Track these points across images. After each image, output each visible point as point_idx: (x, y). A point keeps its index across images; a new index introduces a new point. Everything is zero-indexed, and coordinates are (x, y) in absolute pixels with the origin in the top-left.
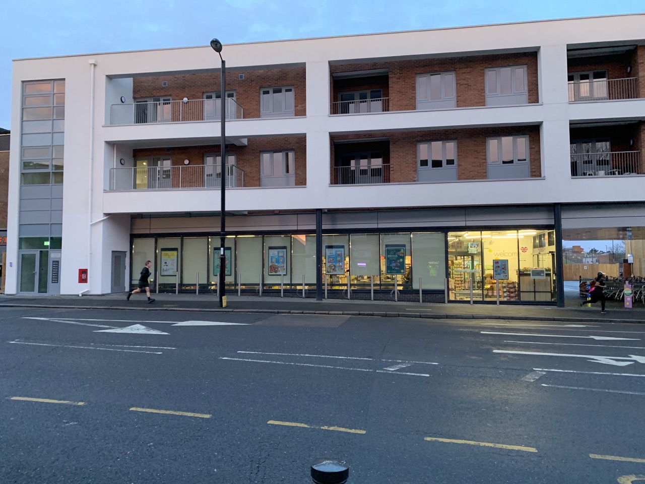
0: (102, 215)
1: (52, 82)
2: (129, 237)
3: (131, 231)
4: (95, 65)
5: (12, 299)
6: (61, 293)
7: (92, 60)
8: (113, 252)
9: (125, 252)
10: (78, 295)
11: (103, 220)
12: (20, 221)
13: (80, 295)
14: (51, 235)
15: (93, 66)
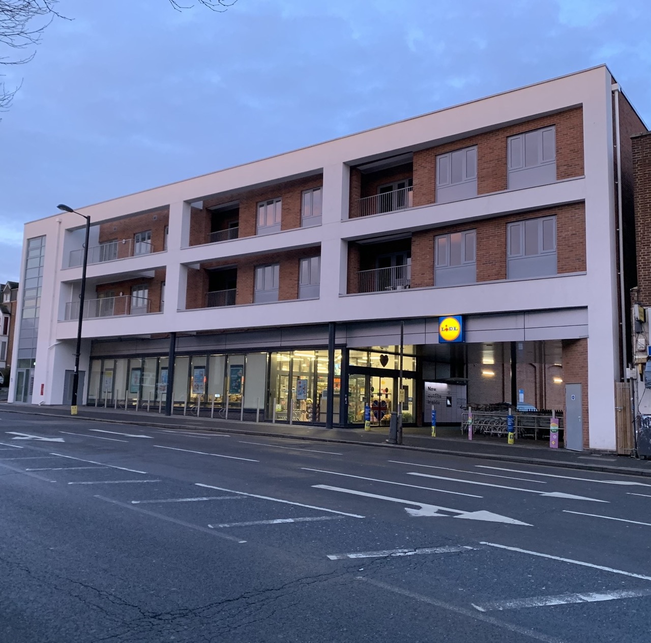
0: (55, 341)
1: (41, 238)
2: (89, 359)
3: (91, 354)
4: (60, 223)
5: (11, 406)
6: (32, 403)
7: (57, 219)
8: (66, 370)
9: (84, 372)
10: (38, 405)
11: (56, 345)
12: (19, 346)
13: (39, 405)
14: (32, 357)
15: (58, 223)
